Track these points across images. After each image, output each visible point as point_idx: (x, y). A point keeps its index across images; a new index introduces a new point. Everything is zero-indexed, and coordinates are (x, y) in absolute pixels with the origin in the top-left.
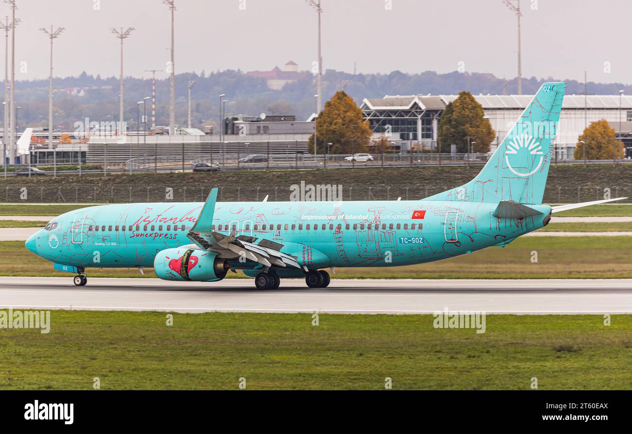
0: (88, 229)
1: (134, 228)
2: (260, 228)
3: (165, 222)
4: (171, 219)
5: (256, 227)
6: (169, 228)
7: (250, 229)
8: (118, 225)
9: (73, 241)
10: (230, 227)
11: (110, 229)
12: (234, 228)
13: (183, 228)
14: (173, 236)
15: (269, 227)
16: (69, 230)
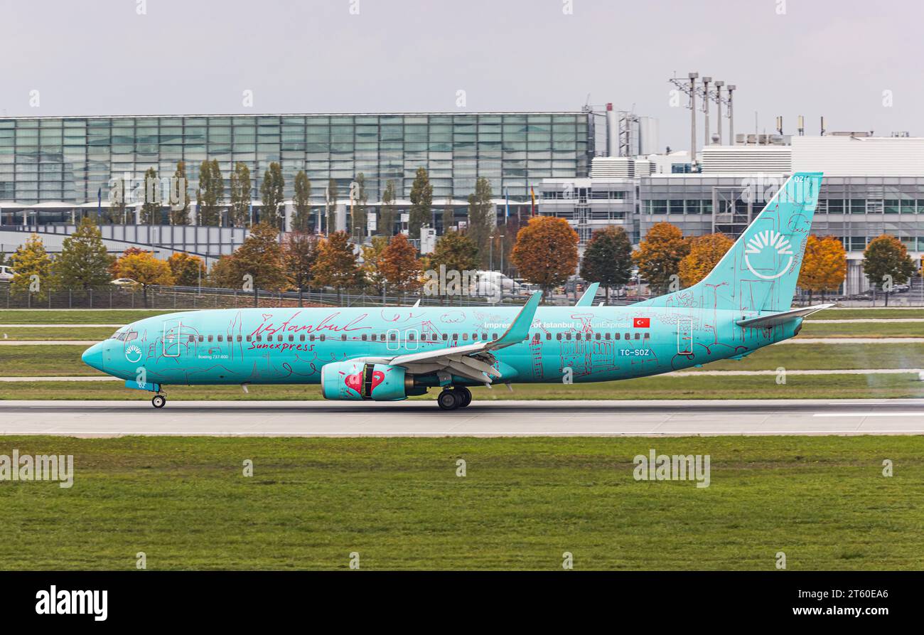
0: (188, 339)
2: (430, 337)
3: (296, 331)
4: (304, 328)
5: (423, 337)
6: (302, 338)
7: (415, 338)
8: (230, 334)
9: (165, 353)
10: (388, 337)
11: (220, 339)
12: (393, 337)
13: (323, 338)
14: (309, 348)
15: (441, 337)
16: (159, 341)
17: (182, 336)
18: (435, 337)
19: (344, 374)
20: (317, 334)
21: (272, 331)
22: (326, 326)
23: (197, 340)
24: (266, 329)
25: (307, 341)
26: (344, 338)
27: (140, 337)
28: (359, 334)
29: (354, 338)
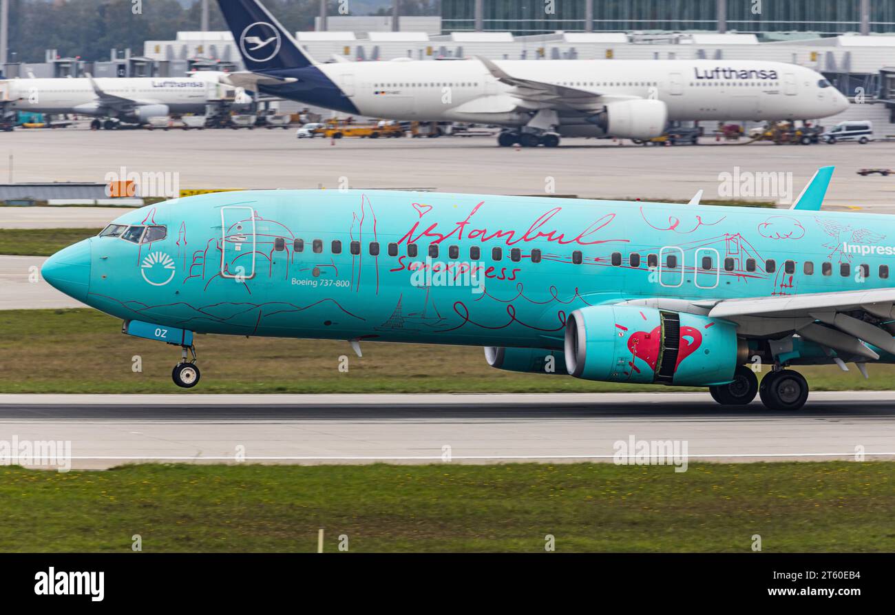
0: (272, 246)
1: (403, 249)
2: (741, 265)
3: (483, 240)
4: (499, 234)
5: (729, 265)
6: (497, 254)
7: (714, 265)
8: (356, 239)
9: (226, 271)
10: (662, 260)
11: (336, 247)
12: (672, 262)
13: (536, 256)
14: (509, 274)
15: (764, 266)
16: (213, 245)
17: (262, 239)
18: (751, 265)
19: (625, 329)
20: (526, 248)
21: (438, 238)
22: (540, 234)
23: (291, 248)
24: (426, 233)
25: (506, 260)
26: (578, 258)
27: (172, 236)
28: (606, 252)
29: (597, 260)
